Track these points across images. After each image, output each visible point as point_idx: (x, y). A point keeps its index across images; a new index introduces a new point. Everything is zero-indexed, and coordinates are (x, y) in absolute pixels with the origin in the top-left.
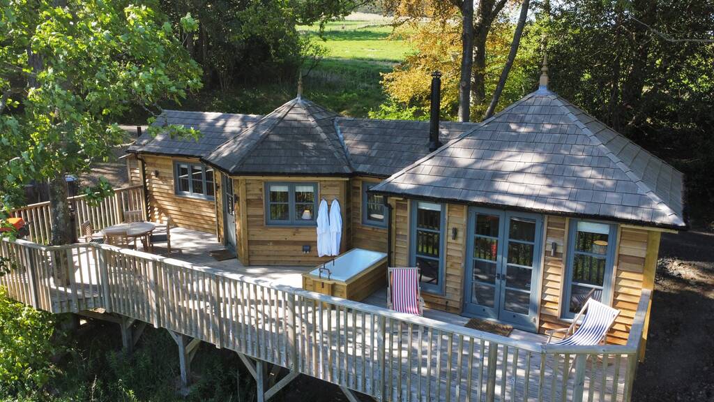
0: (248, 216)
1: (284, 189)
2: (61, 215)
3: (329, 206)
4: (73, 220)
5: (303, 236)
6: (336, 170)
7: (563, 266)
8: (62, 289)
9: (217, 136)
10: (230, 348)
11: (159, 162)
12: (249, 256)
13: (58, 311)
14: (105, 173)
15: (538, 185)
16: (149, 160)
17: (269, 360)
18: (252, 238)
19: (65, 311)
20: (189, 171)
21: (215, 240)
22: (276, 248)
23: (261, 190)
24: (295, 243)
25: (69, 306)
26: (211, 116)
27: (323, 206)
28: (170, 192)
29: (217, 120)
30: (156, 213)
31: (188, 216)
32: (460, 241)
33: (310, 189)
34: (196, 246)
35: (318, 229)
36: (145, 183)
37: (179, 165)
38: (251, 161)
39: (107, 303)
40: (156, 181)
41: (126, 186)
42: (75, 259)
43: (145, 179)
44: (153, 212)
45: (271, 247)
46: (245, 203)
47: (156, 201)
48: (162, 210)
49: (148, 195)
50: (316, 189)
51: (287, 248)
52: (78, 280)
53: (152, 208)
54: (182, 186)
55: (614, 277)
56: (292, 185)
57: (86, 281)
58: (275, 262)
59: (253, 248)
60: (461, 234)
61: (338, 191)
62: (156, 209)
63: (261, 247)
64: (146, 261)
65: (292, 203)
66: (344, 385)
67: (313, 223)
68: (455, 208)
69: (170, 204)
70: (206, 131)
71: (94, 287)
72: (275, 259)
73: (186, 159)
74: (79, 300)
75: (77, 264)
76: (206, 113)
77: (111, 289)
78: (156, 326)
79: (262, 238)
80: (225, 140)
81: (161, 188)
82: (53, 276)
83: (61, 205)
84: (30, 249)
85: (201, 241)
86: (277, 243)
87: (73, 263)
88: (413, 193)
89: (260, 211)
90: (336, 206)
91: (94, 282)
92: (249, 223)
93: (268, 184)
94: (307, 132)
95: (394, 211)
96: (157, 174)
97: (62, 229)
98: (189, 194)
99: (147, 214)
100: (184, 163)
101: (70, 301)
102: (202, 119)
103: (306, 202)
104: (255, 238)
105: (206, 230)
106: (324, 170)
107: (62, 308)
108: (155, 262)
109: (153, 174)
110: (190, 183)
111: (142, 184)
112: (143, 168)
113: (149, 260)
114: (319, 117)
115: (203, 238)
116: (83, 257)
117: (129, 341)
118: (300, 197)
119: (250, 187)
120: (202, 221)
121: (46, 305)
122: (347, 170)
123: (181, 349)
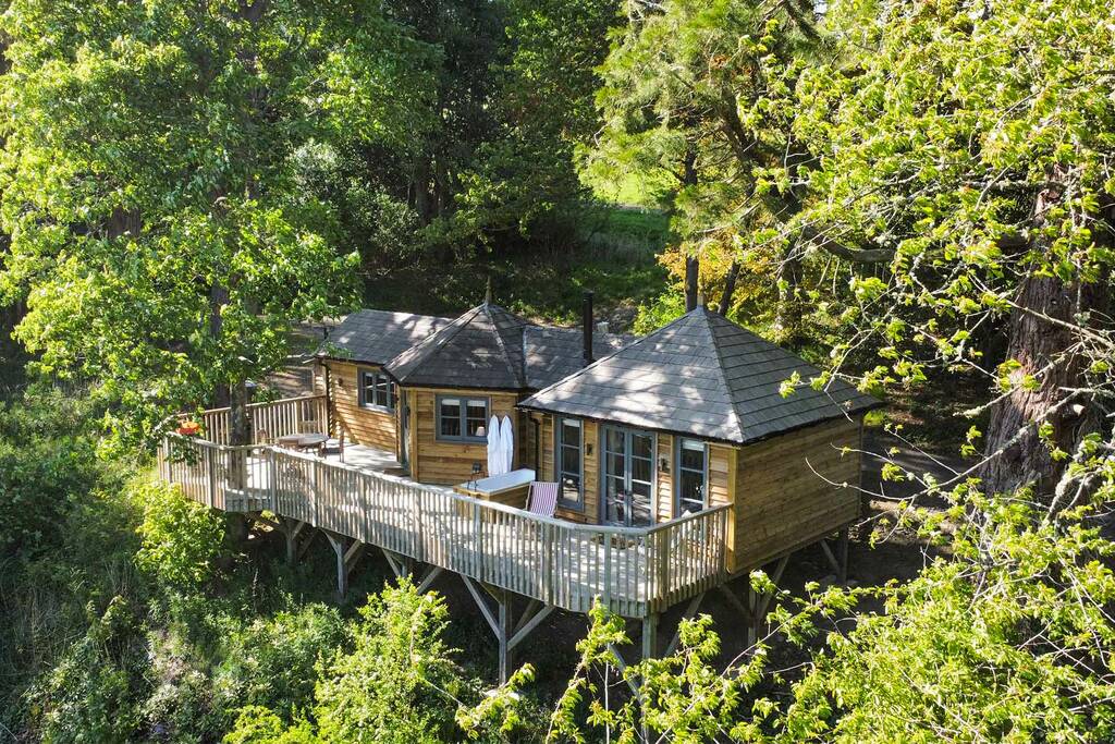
0: (418, 430)
1: (456, 402)
2: (239, 418)
3: (500, 423)
4: (249, 428)
5: (474, 454)
6: (505, 385)
7: (670, 481)
8: (235, 491)
9: (402, 340)
10: (373, 543)
11: (344, 369)
12: (418, 473)
13: (230, 510)
14: (288, 378)
15: (651, 403)
16: (334, 366)
17: (407, 554)
18: (421, 454)
19: (237, 510)
20: (374, 381)
21: (394, 458)
22: (446, 465)
23: (432, 403)
24: (465, 461)
25: (240, 506)
26: (401, 317)
27: (494, 421)
28: (354, 403)
29: (406, 322)
30: (338, 428)
31: (368, 431)
32: (594, 457)
33: (481, 404)
34: (373, 463)
35: (488, 446)
36: (328, 393)
37: (364, 374)
38: (423, 372)
39: (274, 505)
40: (341, 392)
41: (310, 395)
42: (249, 468)
43: (328, 388)
44: (334, 426)
45: (440, 464)
46: (415, 415)
47: (338, 414)
48: (344, 425)
49: (331, 406)
50: (487, 404)
51: (457, 466)
52: (250, 485)
53: (334, 422)
54: (365, 397)
55: (707, 492)
56: (464, 398)
57: (257, 486)
58: (445, 480)
59: (422, 464)
60: (595, 450)
61: (508, 406)
62: (338, 423)
63: (432, 464)
64: (308, 462)
65: (463, 418)
66: (465, 575)
67: (484, 441)
68: (589, 424)
69: (352, 417)
70: (394, 335)
71: (264, 491)
72: (445, 477)
73: (369, 367)
74: (250, 501)
75: (249, 473)
76: (396, 313)
77: (278, 493)
78: (314, 525)
79: (432, 454)
80: (408, 345)
81: (345, 398)
82: (228, 478)
83: (239, 408)
84: (210, 448)
85: (380, 459)
86: (447, 460)
87: (246, 471)
88: (551, 409)
89: (431, 425)
90: (507, 423)
91: (264, 487)
92: (419, 439)
93: (439, 397)
94: (486, 341)
95: (541, 427)
96: (341, 382)
97: (239, 432)
98: (371, 406)
99: (329, 429)
100: (369, 371)
101: (241, 501)
102: (391, 320)
103: (479, 417)
104: (425, 454)
105: (386, 448)
106: (494, 384)
107: (234, 507)
108: (316, 463)
109: (336, 382)
110: (374, 394)
111: (325, 394)
112: (328, 375)
113: (310, 461)
114: (504, 325)
115: (382, 455)
116: (256, 467)
117: (293, 552)
118: (472, 411)
119: (421, 399)
120: (382, 438)
121: (221, 504)
122: (517, 384)
123: (339, 558)
